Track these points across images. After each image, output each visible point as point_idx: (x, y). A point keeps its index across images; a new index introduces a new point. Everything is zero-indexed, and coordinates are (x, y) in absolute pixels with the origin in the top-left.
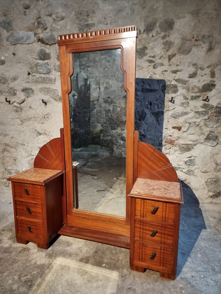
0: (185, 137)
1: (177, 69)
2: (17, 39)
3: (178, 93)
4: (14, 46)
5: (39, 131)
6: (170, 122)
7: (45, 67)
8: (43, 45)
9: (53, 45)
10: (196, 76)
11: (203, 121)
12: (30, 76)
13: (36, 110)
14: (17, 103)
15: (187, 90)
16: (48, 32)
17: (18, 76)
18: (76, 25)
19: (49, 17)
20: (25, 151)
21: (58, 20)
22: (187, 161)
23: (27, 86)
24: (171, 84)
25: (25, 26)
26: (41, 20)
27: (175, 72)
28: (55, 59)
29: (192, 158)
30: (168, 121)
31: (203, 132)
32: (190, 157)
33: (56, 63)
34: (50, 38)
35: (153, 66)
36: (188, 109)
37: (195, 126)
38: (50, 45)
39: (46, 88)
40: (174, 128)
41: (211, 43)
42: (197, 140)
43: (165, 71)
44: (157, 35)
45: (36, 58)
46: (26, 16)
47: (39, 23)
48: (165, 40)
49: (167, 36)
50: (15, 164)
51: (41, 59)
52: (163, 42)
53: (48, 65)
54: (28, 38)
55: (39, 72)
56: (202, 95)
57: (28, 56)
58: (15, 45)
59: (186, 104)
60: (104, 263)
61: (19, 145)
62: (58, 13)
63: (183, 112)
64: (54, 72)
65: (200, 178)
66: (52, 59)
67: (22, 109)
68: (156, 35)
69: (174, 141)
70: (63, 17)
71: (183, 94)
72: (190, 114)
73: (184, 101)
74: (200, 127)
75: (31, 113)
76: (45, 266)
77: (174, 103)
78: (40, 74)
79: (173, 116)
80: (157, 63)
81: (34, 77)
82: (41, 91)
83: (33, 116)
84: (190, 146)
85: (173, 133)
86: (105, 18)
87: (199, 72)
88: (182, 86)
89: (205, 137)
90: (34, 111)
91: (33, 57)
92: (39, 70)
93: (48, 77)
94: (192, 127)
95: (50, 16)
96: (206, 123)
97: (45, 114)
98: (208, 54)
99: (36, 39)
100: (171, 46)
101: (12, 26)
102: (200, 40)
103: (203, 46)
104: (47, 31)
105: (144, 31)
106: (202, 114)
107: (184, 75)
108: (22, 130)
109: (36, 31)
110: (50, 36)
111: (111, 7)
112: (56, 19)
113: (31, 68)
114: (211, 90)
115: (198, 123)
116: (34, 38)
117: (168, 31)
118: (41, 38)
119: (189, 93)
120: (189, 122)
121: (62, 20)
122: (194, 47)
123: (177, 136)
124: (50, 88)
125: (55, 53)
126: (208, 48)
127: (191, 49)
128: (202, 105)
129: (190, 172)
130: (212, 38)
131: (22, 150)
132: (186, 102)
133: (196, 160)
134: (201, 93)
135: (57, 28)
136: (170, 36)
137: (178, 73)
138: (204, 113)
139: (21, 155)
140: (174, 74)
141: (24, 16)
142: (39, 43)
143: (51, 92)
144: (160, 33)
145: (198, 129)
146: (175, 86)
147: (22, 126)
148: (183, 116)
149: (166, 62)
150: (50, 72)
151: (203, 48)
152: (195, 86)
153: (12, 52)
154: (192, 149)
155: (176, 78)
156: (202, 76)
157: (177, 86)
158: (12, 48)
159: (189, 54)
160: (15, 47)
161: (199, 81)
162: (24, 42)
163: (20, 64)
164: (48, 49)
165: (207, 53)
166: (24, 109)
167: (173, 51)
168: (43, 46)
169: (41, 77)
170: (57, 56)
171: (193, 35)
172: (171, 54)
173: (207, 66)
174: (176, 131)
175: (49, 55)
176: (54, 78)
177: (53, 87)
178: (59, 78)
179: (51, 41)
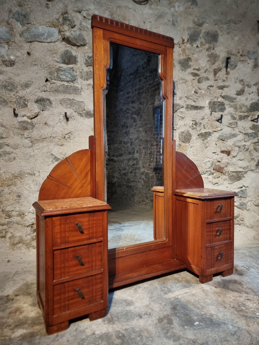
0: (235, 163)
1: (224, 85)
2: (35, 35)
3: (226, 112)
4: (30, 43)
5: (57, 156)
6: (218, 145)
7: (70, 73)
8: (68, 45)
9: (81, 47)
10: (244, 93)
11: (253, 145)
12: (48, 83)
13: (54, 127)
14: (28, 117)
15: (234, 108)
16: (77, 31)
17: (32, 82)
19: (78, 14)
20: (35, 183)
21: (89, 18)
22: (239, 192)
23: (44, 95)
24: (218, 101)
25: (48, 20)
26: (68, 16)
27: (222, 88)
28: (83, 64)
29: (244, 188)
30: (216, 144)
31: (253, 157)
32: (241, 187)
33: (83, 68)
34: (79, 37)
35: (198, 80)
36: (236, 131)
37: (244, 150)
38: (78, 46)
39: (70, 99)
40: (222, 152)
41: (256, 59)
42: (247, 167)
43: (211, 86)
44: (202, 46)
45: (58, 61)
46: (49, 9)
47: (65, 19)
48: (210, 53)
49: (212, 49)
50: (18, 202)
51: (64, 62)
52: (208, 55)
53: (73, 71)
54: (50, 35)
55: (61, 78)
56: (251, 114)
57: (48, 57)
58: (31, 42)
59: (234, 124)
61: (26, 175)
62: (90, 11)
63: (232, 134)
64: (80, 80)
65: (253, 213)
66: (79, 64)
67: (33, 126)
68: (200, 46)
69: (223, 168)
71: (231, 113)
72: (239, 136)
73: (232, 121)
74: (250, 151)
75: (46, 132)
77: (221, 123)
78: (62, 81)
79: (221, 138)
80: (202, 77)
81: (54, 85)
82: (62, 103)
83: (49, 135)
84: (240, 174)
85: (222, 159)
86: (144, 22)
87: (246, 89)
88: (229, 104)
89: (255, 163)
90: (51, 129)
91: (54, 59)
92: (61, 76)
93: (73, 86)
94: (241, 151)
95: (80, 12)
96: (256, 146)
97: (66, 133)
98: (254, 71)
99: (60, 37)
100: (217, 60)
101: (29, 18)
102: (245, 56)
103: (249, 61)
104: (75, 29)
105: (188, 41)
106: (251, 136)
107: (231, 92)
108: (32, 154)
109: (61, 28)
110: (78, 35)
111: (151, 11)
112: (86, 17)
113: (51, 73)
115: (247, 147)
116: (58, 36)
117: (212, 43)
118: (67, 37)
119: (237, 113)
120: (238, 145)
122: (239, 62)
123: (226, 161)
124: (75, 100)
125: (82, 57)
126: (253, 64)
127: (237, 64)
128: (251, 126)
129: (242, 206)
130: (257, 55)
131: (30, 182)
132: (234, 122)
133: (248, 191)
134: (250, 113)
136: (216, 49)
137: (225, 89)
138: (254, 135)
139: (28, 188)
140: (221, 91)
141: (46, 9)
142: (64, 43)
143: (75, 104)
144: (205, 44)
145: (247, 154)
146: (222, 104)
147: (32, 149)
148: (231, 138)
149: (211, 76)
150: (75, 80)
151: (248, 63)
152: (243, 105)
153: (26, 52)
154: (243, 178)
155: (223, 95)
156: (249, 94)
157: (224, 104)
158: (27, 46)
159: (235, 70)
160: (31, 45)
161: (247, 99)
162: (44, 39)
163: (36, 67)
164: (74, 51)
165: (253, 70)
166: (36, 126)
167: (219, 65)
168: (69, 47)
169: (64, 85)
170: (85, 61)
171: (238, 49)
172: (216, 68)
173: (254, 83)
174: (225, 155)
175: (76, 58)
176: (80, 87)
177: (78, 98)
178: (86, 88)
179: (80, 41)
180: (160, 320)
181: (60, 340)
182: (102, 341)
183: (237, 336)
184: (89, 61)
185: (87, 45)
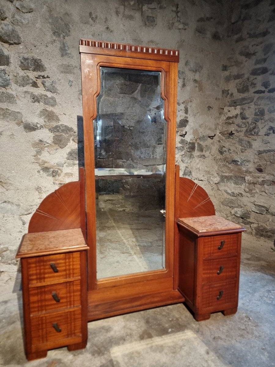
9: (15, 45)
16: (8, 25)
18: (48, 25)
19: (9, 4)
21: (23, 11)
28: (18, 67)
33: (18, 72)
34: (12, 34)
38: (11, 44)
39: (2, 109)
41: (184, 79)
53: (5, 73)
56: (180, 130)
62: (24, 2)
64: (14, 86)
66: (12, 66)
70: (31, 9)
74: (179, 163)
76: (107, 366)
89: (183, 173)
93: (5, 92)
95: (11, 2)
96: (183, 158)
98: (182, 90)
103: (179, 81)
104: (5, 22)
106: (180, 149)
110: (11, 30)
112: (20, 8)
114: (185, 126)
115: (177, 159)
121: (29, 12)
124: (9, 110)
125: (16, 58)
126: (182, 84)
128: (180, 140)
130: (185, 75)
134: (179, 128)
135: (22, 23)
143: (9, 115)
150: (7, 85)
156: (179, 111)
161: (178, 116)
164: (6, 49)
170: (20, 63)
173: (183, 101)
175: (9, 58)
176: (15, 95)
177: (12, 108)
178: (23, 96)
179: (14, 38)
184: (25, 63)
185: (22, 43)
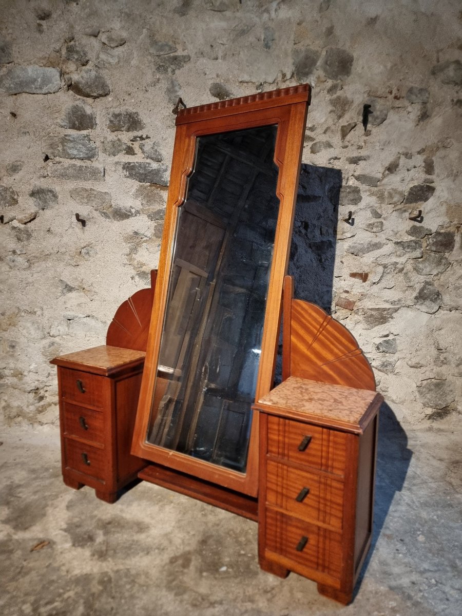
0: (376, 295)
1: (360, 155)
2: (21, 82)
3: (362, 204)
4: (15, 97)
5: (69, 283)
6: (345, 264)
7: (83, 145)
8: (79, 97)
9: (101, 98)
10: (397, 169)
11: (412, 262)
12: (50, 163)
13: (62, 237)
14: (20, 221)
15: (378, 197)
16: (91, 70)
17: (23, 162)
18: (150, 57)
19: (93, 39)
20: (36, 326)
21: (112, 45)
22: (380, 343)
23: (43, 184)
24: (347, 185)
25: (40, 55)
26: (75, 45)
27: (355, 161)
28: (106, 129)
29: (391, 337)
30: (342, 262)
31: (411, 284)
32: (387, 336)
33: (106, 136)
34: (94, 83)
35: (311, 148)
36: (382, 238)
37: (395, 272)
38: (95, 98)
39: (85, 189)
40: (353, 275)
41: (424, 103)
42: (399, 300)
43: (336, 158)
44: (318, 85)
45: (63, 124)
46: (43, 35)
47: (70, 50)
48: (335, 96)
49: (339, 88)
50: (12, 356)
51: (73, 127)
52: (330, 100)
53: (90, 140)
54: (46, 81)
55: (69, 155)
56: (409, 208)
57: (45, 119)
58: (16, 94)
59: (377, 227)
60: (223, 565)
61: (23, 314)
62: (113, 32)
63: (372, 243)
64: (102, 156)
65: (406, 379)
66: (98, 129)
67: (29, 236)
68: (316, 85)
69: (354, 302)
70: (122, 40)
71: (371, 207)
72: (385, 247)
73: (374, 220)
74: (406, 274)
75: (49, 244)
76: (94, 578)
77: (352, 224)
78: (71, 159)
79: (352, 250)
80: (319, 142)
81: (59, 166)
82: (73, 195)
83: (56, 250)
84: (386, 312)
85: (352, 287)
86: (212, 46)
87: (403, 161)
88: (370, 191)
89: (415, 294)
90: (57, 239)
91: (55, 121)
92: (69, 151)
93: (89, 166)
94: (388, 273)
95: (96, 36)
96: (418, 265)
97: (83, 246)
98: (419, 127)
99: (63, 83)
100: (347, 109)
101: (10, 54)
102: (403, 98)
103: (410, 109)
104: (88, 67)
105: (292, 76)
106: (408, 247)
107: (374, 168)
108: (30, 280)
109: (64, 67)
110: (93, 77)
111: (224, 24)
112: (107, 43)
113: (52, 146)
114: (426, 199)
115: (400, 266)
116: (59, 82)
117: (340, 77)
118: (75, 83)
119: (382, 205)
120: (383, 263)
121: (121, 45)
122: (392, 111)
123: (360, 291)
124: (94, 190)
125: (104, 116)
126: (419, 113)
127: (386, 115)
128: (408, 229)
129: (386, 366)
130: (427, 95)
131: (29, 325)
132: (377, 222)
133: (398, 342)
134: (407, 205)
135: (110, 63)
136: (345, 87)
137: (361, 163)
138: (414, 244)
139: (27, 335)
140: (353, 166)
141: (38, 35)
142: (71, 92)
143: (95, 197)
144: (326, 81)
145: (401, 277)
146: (356, 191)
147: (29, 271)
148: (371, 251)
149: (336, 140)
150: (93, 156)
151: (409, 113)
152: (395, 190)
153: (9, 111)
154: (390, 319)
155: (356, 174)
156: (408, 170)
157: (359, 190)
158: (9, 101)
159: (383, 126)
160: (16, 99)
161: (403, 180)
162: (36, 88)
163: (27, 137)
164: (89, 107)
165: (417, 125)
166: (34, 234)
167: (352, 118)
168: (79, 99)
169: (74, 165)
170: (108, 122)
171: (389, 87)
172: (346, 124)
173: (418, 150)
174: (357, 281)
175: (92, 118)
176: (103, 169)
177: (100, 187)
178: (113, 169)
179: (96, 89)
180: (173, 560)
181: (21, 580)
182: (76, 586)
183: (272, 594)
184: (116, 122)
185: (111, 93)
